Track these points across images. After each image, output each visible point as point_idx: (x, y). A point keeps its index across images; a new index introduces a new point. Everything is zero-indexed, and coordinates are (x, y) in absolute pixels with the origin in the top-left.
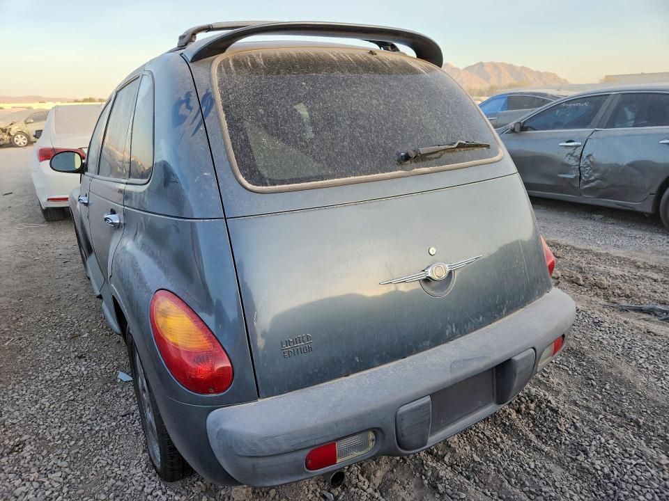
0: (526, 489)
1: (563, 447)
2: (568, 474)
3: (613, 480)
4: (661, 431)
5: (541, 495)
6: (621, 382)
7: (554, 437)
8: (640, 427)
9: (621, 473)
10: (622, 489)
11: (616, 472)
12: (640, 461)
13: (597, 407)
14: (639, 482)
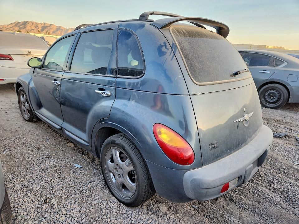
0: (262, 197)
1: (264, 182)
2: (270, 191)
3: (285, 192)
4: (292, 174)
5: (267, 199)
6: (273, 158)
7: (260, 179)
8: (285, 173)
9: (287, 189)
10: (289, 194)
11: (285, 189)
12: (291, 185)
13: (269, 167)
14: (294, 192)
